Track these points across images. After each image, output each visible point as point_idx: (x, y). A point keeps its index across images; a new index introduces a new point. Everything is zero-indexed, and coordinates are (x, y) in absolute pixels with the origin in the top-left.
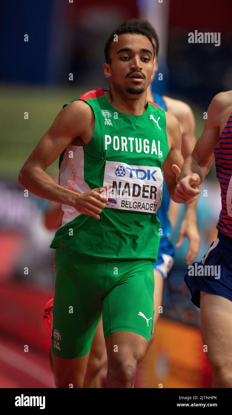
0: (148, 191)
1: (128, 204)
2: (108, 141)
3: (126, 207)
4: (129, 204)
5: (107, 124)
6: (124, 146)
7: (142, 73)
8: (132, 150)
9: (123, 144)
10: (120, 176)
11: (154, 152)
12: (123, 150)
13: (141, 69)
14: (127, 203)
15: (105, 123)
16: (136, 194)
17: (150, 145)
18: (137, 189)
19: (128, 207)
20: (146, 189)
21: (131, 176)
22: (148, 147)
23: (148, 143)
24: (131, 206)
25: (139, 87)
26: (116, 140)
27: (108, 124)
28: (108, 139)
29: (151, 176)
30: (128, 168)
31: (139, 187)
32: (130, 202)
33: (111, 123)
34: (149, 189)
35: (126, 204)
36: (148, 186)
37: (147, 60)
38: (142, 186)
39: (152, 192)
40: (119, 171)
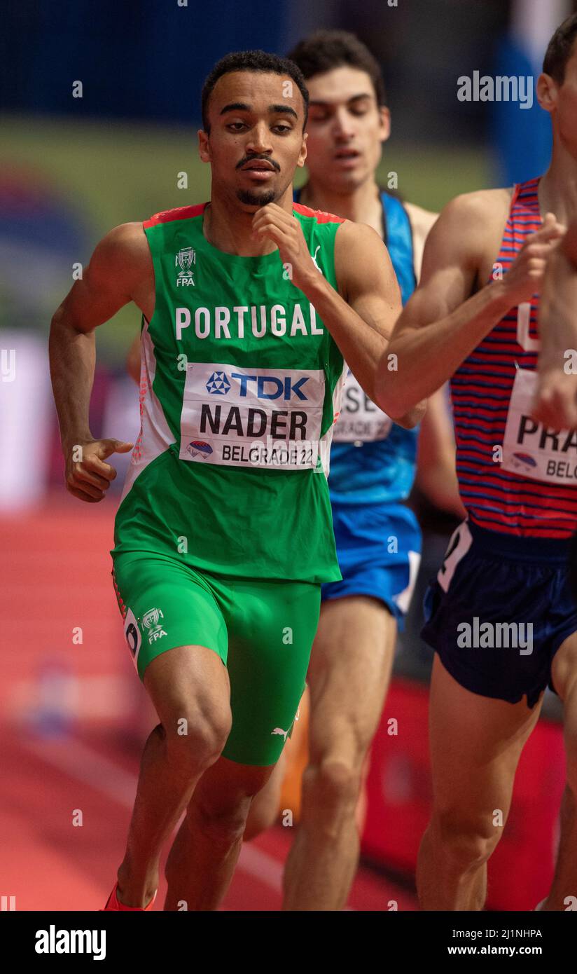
0: (284, 425)
1: (238, 453)
2: (183, 320)
3: (233, 459)
4: (240, 453)
5: (180, 284)
6: (221, 327)
7: (270, 160)
8: (241, 334)
9: (219, 323)
10: (217, 392)
11: (299, 331)
12: (218, 335)
13: (269, 152)
14: (236, 450)
15: (178, 283)
16: (256, 430)
17: (289, 317)
18: (257, 419)
19: (238, 460)
20: (280, 418)
21: (243, 392)
22: (283, 321)
23: (283, 312)
24: (244, 458)
25: (265, 190)
26: (202, 315)
27: (183, 282)
28: (183, 316)
29: (292, 392)
30: (234, 375)
31: (263, 415)
32: (243, 448)
33: (191, 279)
34: (288, 420)
35: (234, 453)
36: (285, 414)
37: (286, 129)
38: (269, 413)
39: (294, 425)
40: (216, 383)
